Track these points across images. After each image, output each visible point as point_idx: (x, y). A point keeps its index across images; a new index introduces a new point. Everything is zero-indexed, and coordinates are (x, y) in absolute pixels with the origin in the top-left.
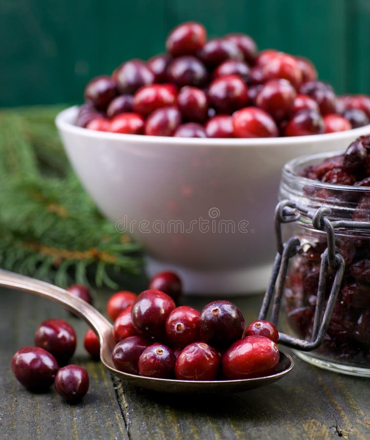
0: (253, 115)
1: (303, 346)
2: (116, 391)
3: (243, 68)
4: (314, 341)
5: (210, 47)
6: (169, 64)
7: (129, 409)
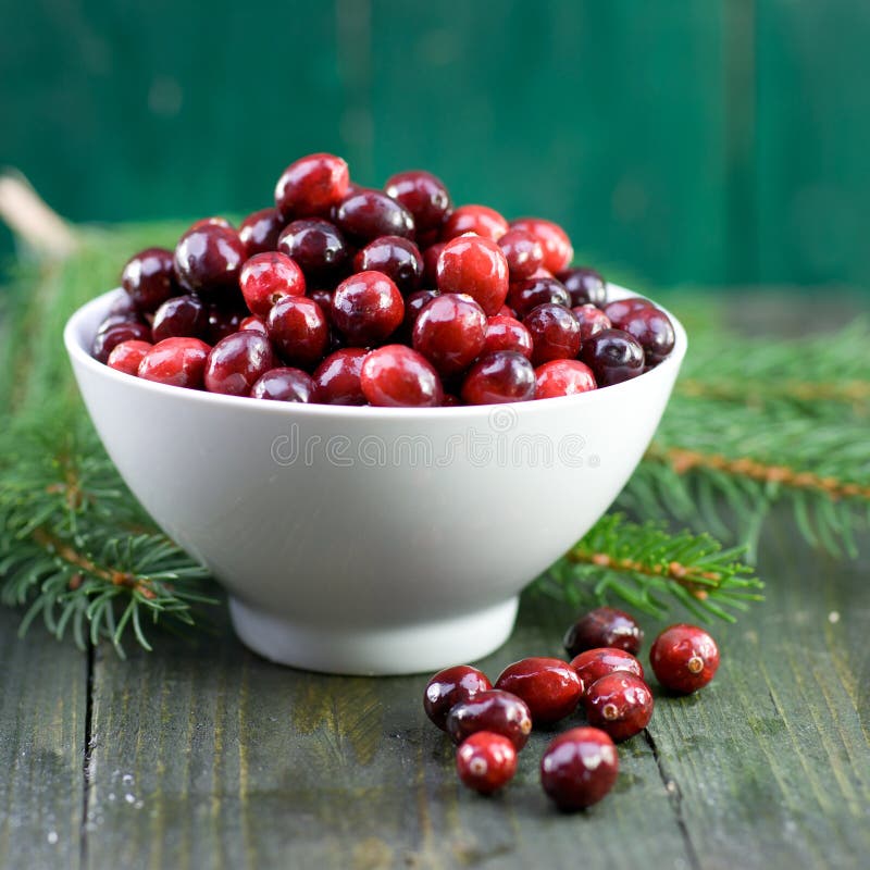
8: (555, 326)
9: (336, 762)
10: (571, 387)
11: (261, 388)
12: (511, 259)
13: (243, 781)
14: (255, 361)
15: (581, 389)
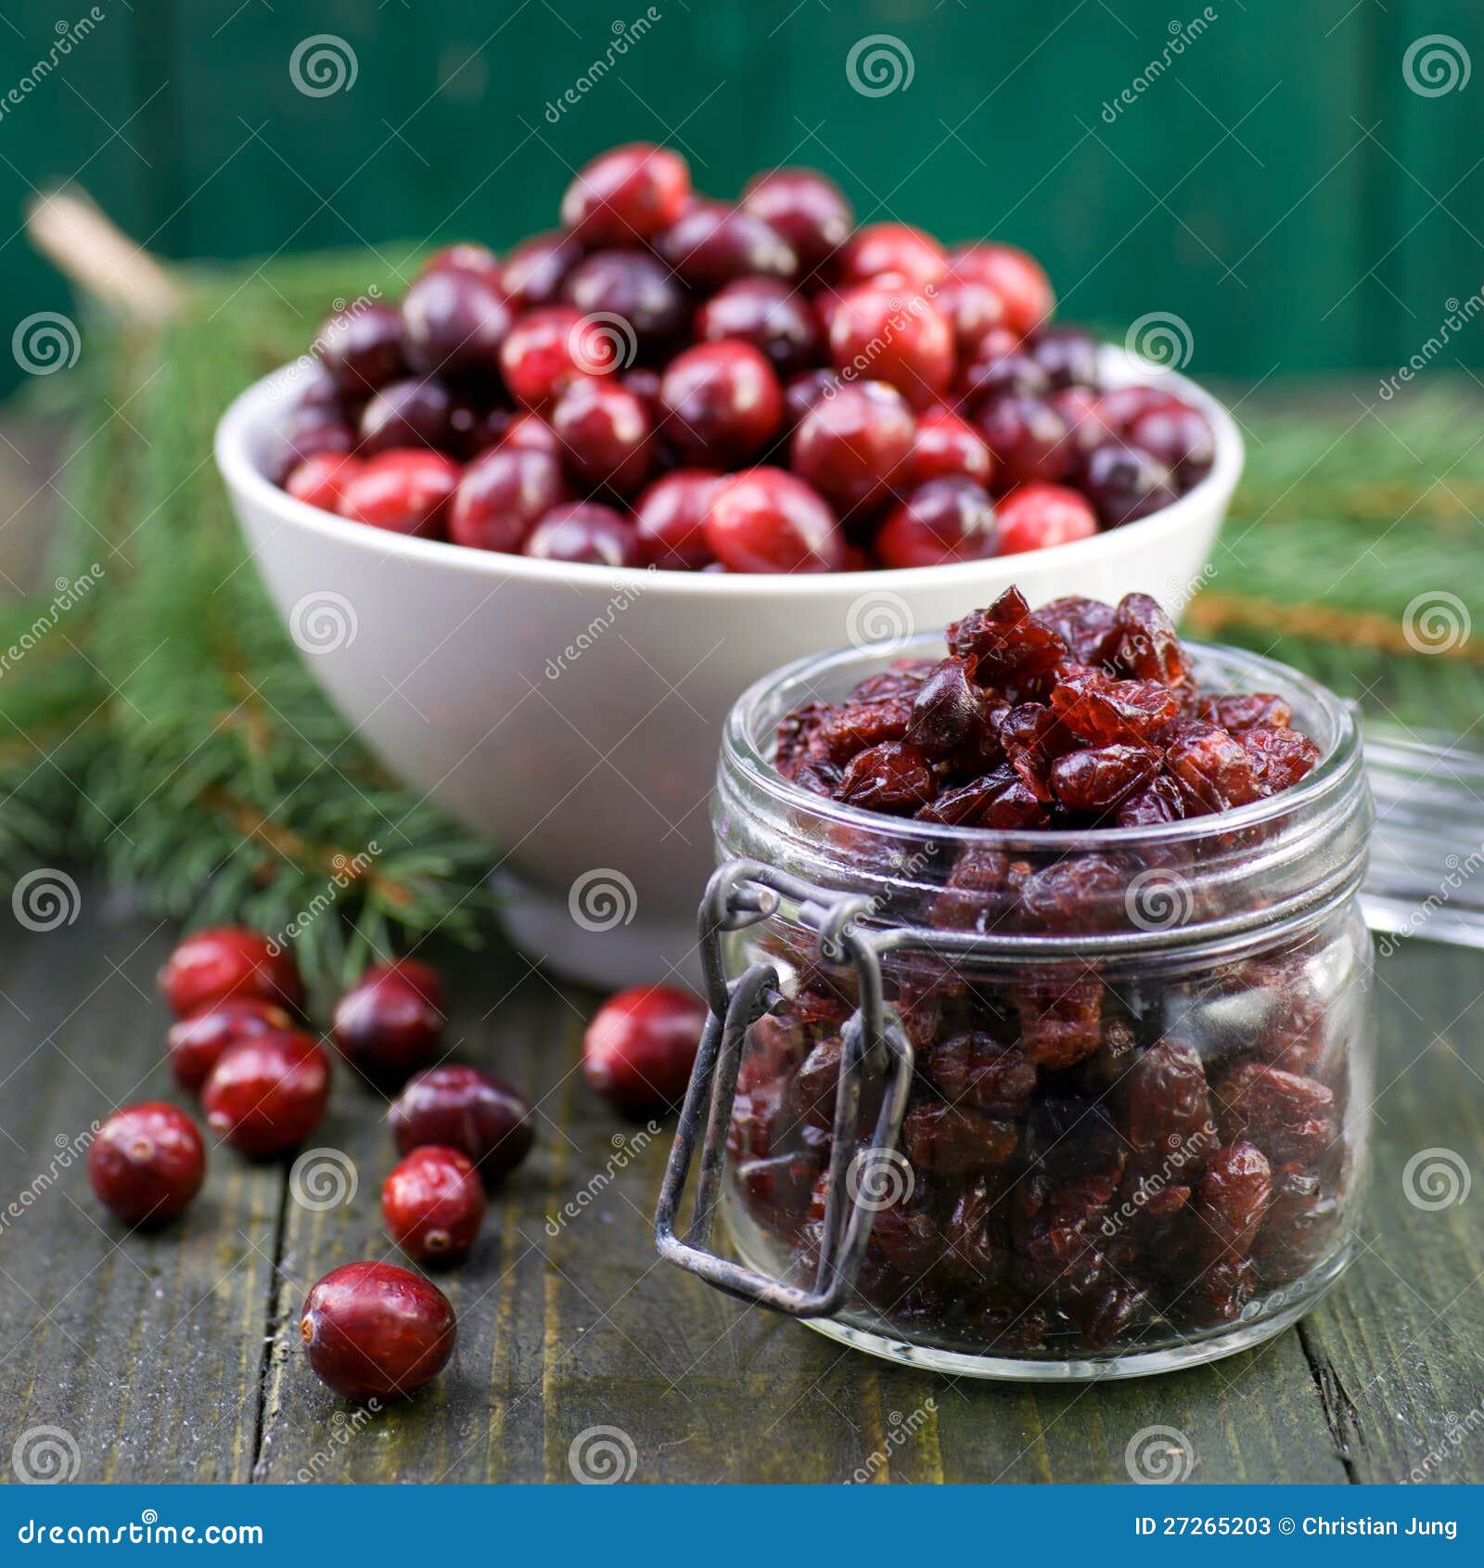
0: (771, 495)
1: (792, 1307)
2: (269, 1347)
3: (781, 316)
4: (823, 1291)
5: (696, 228)
6: (572, 267)
7: (277, 1424)
8: (1025, 434)
9: (717, 1314)
10: (1054, 534)
11: (543, 540)
12: (953, 319)
13: (548, 1357)
14: (532, 493)
15: (1070, 537)
